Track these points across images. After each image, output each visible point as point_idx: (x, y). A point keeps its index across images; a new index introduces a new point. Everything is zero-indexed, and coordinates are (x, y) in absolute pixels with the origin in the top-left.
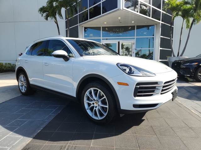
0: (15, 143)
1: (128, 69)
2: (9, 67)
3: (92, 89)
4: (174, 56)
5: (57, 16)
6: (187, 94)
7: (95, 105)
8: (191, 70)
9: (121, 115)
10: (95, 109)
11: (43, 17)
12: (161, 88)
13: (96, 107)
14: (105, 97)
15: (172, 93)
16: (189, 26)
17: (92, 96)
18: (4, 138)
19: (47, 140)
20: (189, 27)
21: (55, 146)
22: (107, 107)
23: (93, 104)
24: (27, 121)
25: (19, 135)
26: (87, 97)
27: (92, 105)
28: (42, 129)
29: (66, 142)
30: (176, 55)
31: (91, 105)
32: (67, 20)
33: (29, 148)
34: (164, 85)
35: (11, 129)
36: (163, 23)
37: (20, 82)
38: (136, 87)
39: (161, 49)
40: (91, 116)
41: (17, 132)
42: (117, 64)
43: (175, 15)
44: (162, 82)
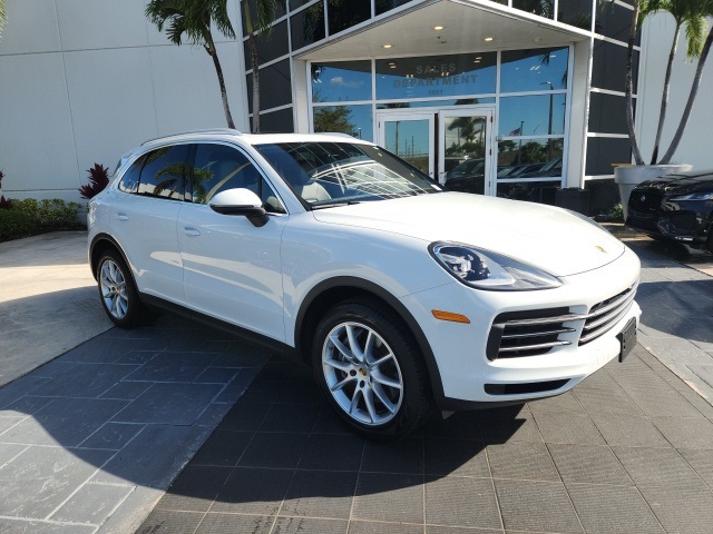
0: (114, 510)
1: (469, 263)
2: (59, 214)
3: (348, 326)
4: (639, 162)
5: (214, 27)
6: (679, 314)
7: (359, 377)
8: (700, 220)
9: (446, 415)
10: (360, 392)
11: (164, 31)
12: (582, 326)
13: (362, 384)
14: (391, 354)
15: (620, 337)
16: (697, 46)
17: (347, 346)
18: (76, 491)
19: (211, 498)
20: (697, 51)
21: (239, 517)
22: (399, 386)
23: (353, 373)
24: (142, 426)
25: (123, 481)
26: (331, 349)
27: (350, 378)
28: (191, 456)
29: (272, 504)
30: (647, 159)
31: (347, 375)
32: (248, 37)
33: (158, 527)
34: (592, 315)
35: (93, 456)
36: (602, 37)
37: (106, 283)
38: (493, 329)
39: (593, 135)
40: (347, 410)
41: (116, 469)
42: (430, 248)
43: (645, 7)
44: (584, 306)
